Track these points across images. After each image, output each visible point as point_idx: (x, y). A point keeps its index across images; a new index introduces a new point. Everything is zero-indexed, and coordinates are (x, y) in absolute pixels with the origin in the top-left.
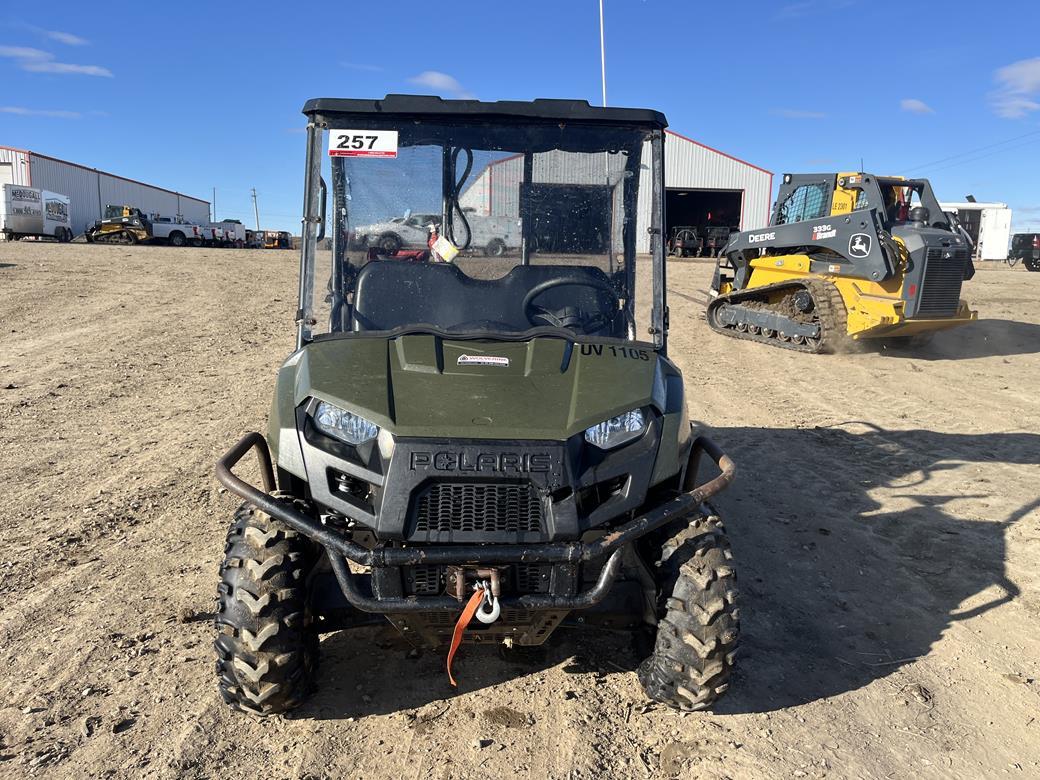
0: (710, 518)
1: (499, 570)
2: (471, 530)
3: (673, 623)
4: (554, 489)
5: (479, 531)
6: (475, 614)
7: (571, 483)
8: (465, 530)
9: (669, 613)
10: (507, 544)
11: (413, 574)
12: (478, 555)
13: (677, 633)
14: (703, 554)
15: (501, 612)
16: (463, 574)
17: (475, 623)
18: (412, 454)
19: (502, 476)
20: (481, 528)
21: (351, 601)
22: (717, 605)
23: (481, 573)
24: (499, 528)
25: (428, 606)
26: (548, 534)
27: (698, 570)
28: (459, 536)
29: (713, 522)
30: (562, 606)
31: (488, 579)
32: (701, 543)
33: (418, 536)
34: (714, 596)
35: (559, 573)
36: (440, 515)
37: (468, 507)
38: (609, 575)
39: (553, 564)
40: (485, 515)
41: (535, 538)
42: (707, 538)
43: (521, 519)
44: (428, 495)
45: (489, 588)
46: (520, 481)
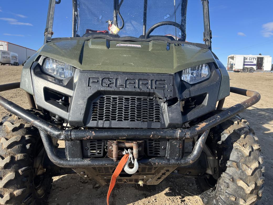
0: (243, 120)
1: (138, 143)
2: (122, 120)
3: (231, 174)
4: (168, 99)
5: (126, 121)
6: (123, 169)
7: (178, 96)
8: (118, 120)
9: (228, 169)
10: (142, 128)
11: (88, 145)
12: (125, 134)
13: (233, 180)
14: (245, 137)
15: (139, 168)
16: (117, 145)
17: (123, 174)
18: (89, 78)
19: (139, 91)
20: (128, 120)
21: (52, 160)
22: (255, 165)
23: (127, 145)
24: (137, 120)
25: (97, 163)
26: (164, 124)
27: (243, 146)
28: (115, 124)
29: (245, 122)
30: (174, 164)
31: (132, 148)
32: (242, 131)
33: (92, 124)
34: (253, 160)
35: (172, 145)
36: (105, 112)
37: (120, 108)
38: (200, 147)
39: (168, 140)
40: (130, 113)
41: (158, 125)
42: (245, 129)
43: (150, 115)
44: (98, 101)
45: (132, 153)
46: (149, 94)
